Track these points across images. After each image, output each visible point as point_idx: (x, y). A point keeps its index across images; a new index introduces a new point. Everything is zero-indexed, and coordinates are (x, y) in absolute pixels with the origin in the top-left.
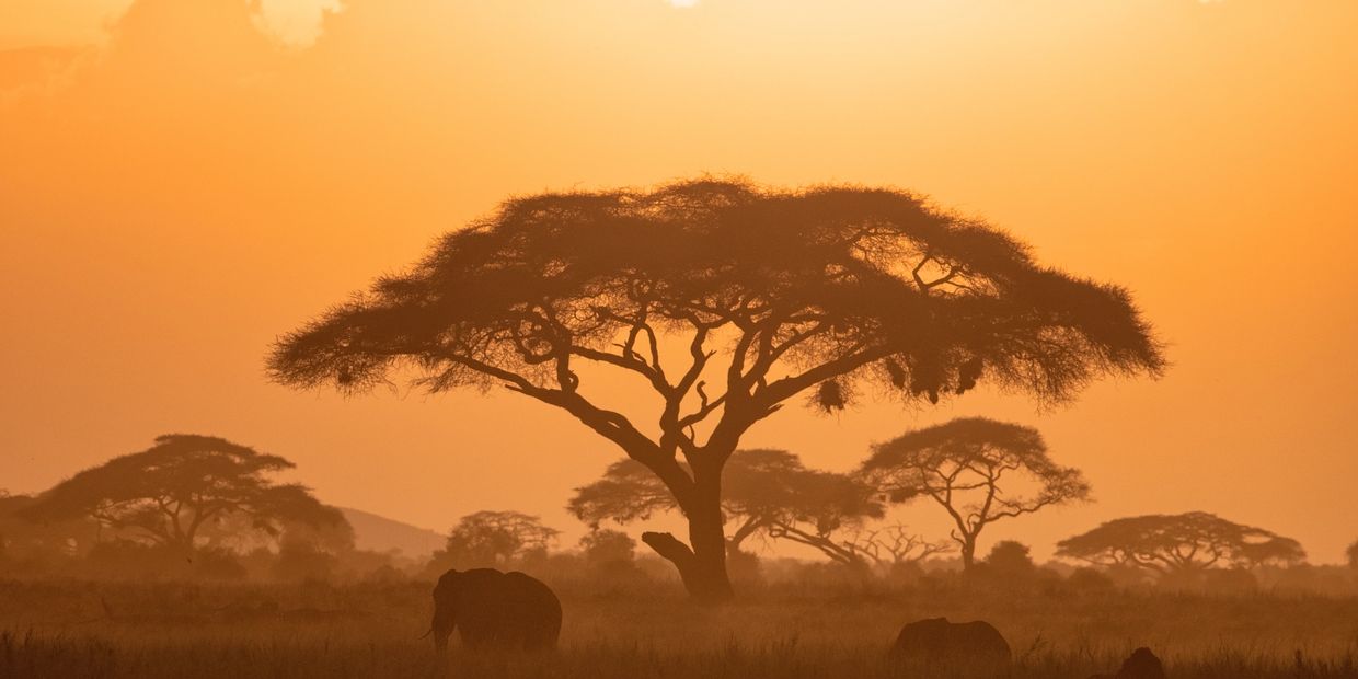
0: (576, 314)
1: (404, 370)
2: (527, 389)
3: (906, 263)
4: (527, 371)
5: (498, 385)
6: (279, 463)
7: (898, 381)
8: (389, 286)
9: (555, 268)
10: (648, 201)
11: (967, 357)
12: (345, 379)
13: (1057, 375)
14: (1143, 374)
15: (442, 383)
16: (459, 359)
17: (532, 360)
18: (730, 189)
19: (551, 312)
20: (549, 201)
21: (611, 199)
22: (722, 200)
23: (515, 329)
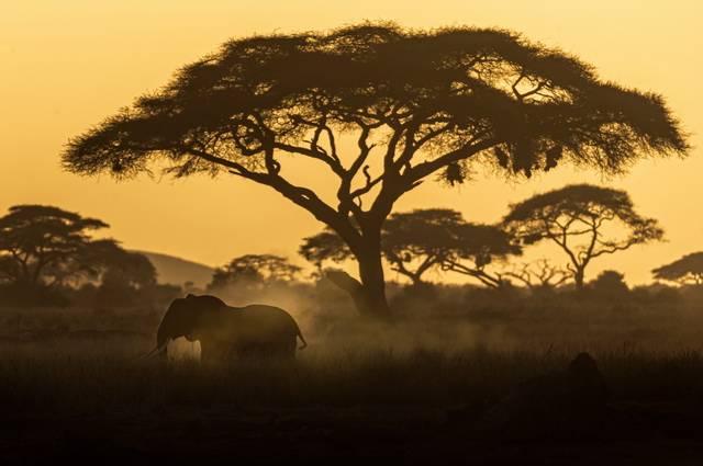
0: (278, 120)
1: (159, 161)
2: (245, 173)
3: (507, 80)
4: (243, 160)
5: (223, 172)
7: (503, 162)
8: (146, 103)
9: (263, 89)
10: (326, 41)
11: (550, 145)
12: (117, 168)
13: (615, 155)
14: (673, 154)
15: (185, 170)
16: (196, 153)
17: (247, 153)
18: (385, 31)
19: (260, 120)
20: (257, 42)
21: (301, 40)
22: (378, 39)
23: (235, 131)
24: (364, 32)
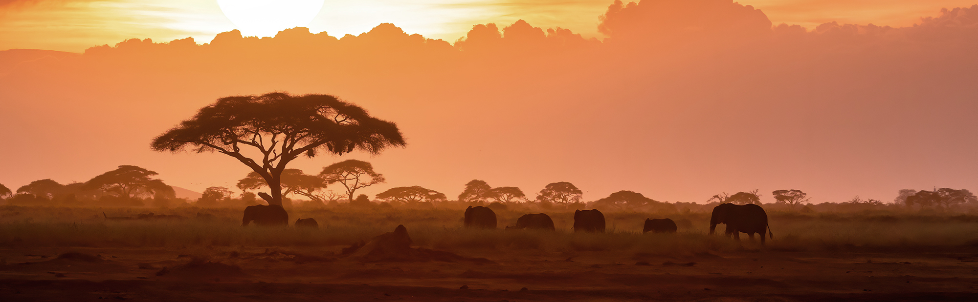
0: (239, 130)
1: (189, 147)
2: (225, 152)
3: (332, 116)
4: (225, 147)
5: (216, 151)
6: (154, 173)
7: (330, 149)
8: (185, 123)
9: (233, 118)
10: (259, 98)
11: (350, 142)
12: (173, 149)
13: (376, 147)
14: (400, 147)
15: (200, 150)
16: (205, 144)
17: (226, 144)
18: (282, 95)
19: (232, 130)
20: (231, 99)
21: (249, 98)
22: (280, 98)
23: (221, 135)
24: (275, 95)
